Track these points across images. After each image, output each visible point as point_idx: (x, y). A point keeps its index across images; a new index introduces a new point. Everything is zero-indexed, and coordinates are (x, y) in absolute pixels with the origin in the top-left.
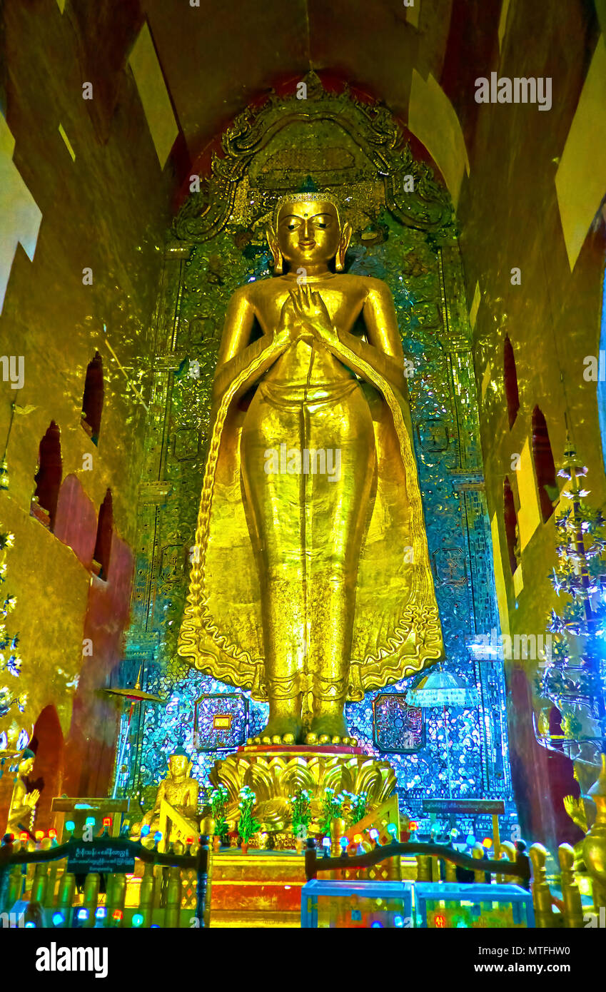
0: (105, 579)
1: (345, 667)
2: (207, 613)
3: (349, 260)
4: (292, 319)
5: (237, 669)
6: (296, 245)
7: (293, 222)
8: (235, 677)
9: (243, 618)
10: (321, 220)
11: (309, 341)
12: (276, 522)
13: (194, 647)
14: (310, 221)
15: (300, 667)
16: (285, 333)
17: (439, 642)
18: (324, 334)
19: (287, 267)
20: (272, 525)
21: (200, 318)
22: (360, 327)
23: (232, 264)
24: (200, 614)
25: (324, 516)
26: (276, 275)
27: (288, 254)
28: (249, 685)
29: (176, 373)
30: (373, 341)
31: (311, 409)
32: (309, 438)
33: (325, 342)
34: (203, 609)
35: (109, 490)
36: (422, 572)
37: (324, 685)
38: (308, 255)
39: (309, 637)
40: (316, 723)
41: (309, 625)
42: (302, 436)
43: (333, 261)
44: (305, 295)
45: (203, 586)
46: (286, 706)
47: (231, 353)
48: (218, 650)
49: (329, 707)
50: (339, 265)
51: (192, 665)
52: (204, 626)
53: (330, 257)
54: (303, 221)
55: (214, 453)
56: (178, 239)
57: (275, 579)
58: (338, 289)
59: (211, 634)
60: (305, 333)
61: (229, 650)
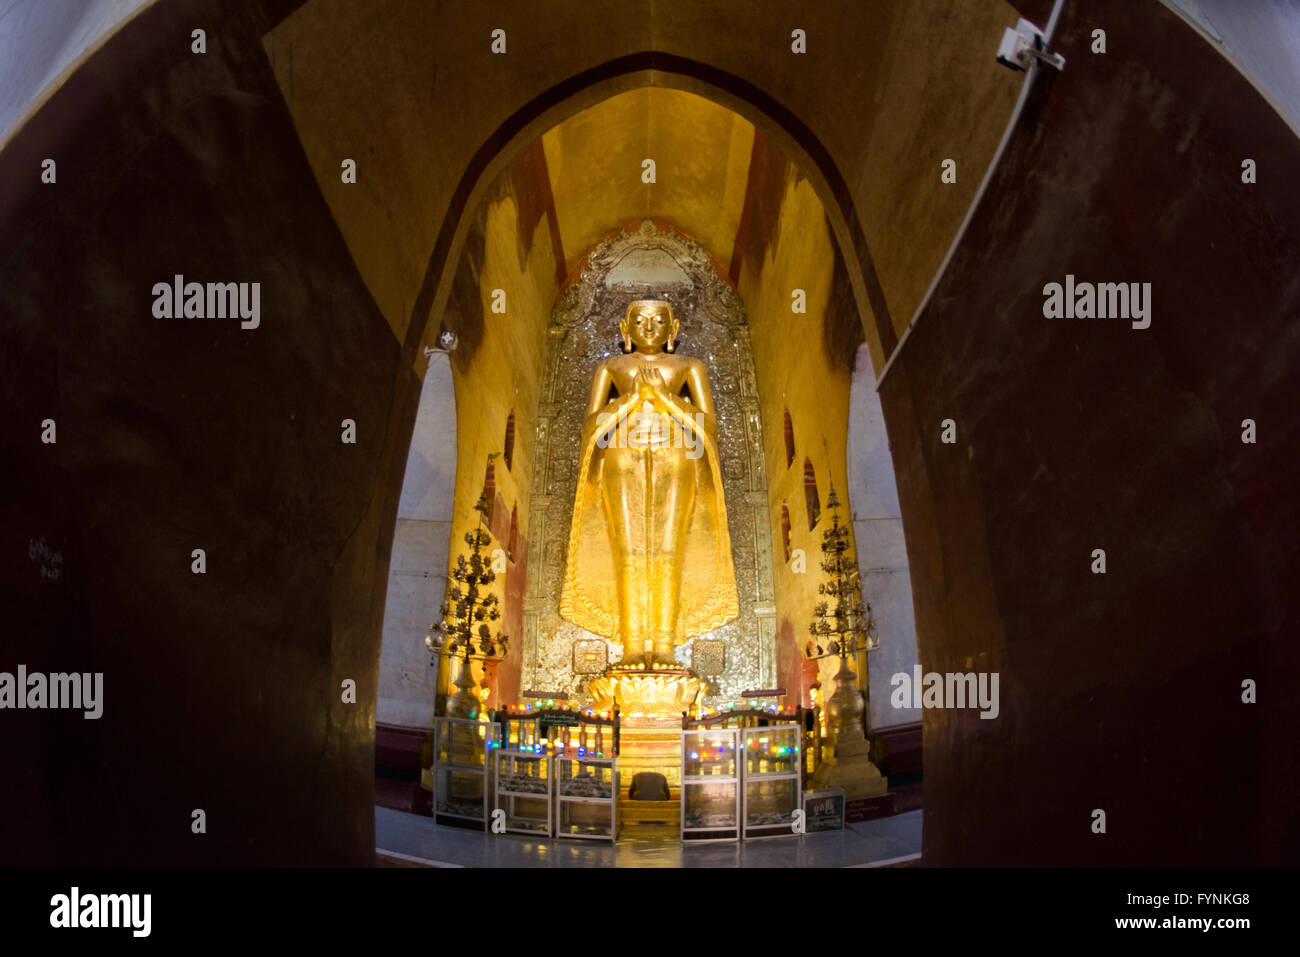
0: (513, 562)
1: (674, 623)
2: (579, 587)
3: (676, 344)
4: (641, 386)
5: (601, 624)
6: (642, 334)
7: (639, 319)
8: (599, 629)
9: (604, 591)
10: (659, 318)
11: (652, 402)
12: (628, 527)
13: (571, 609)
14: (652, 319)
15: (645, 624)
16: (636, 397)
17: (736, 607)
18: (663, 398)
19: (634, 348)
20: (624, 529)
21: (571, 380)
22: (685, 391)
23: (594, 343)
24: (575, 587)
25: (660, 523)
26: (626, 352)
27: (636, 339)
28: (609, 634)
29: (555, 418)
30: (693, 401)
31: (653, 449)
32: (652, 470)
33: (664, 403)
34: (578, 584)
35: (516, 502)
36: (727, 562)
37: (661, 635)
38: (650, 342)
39: (651, 604)
40: (655, 658)
41: (651, 597)
42: (647, 468)
43: (665, 346)
44: (650, 371)
45: (576, 569)
46: (635, 648)
47: (595, 408)
48: (588, 612)
49: (663, 649)
50: (670, 348)
51: (570, 621)
52: (578, 595)
53: (664, 343)
54: (647, 319)
55: (583, 477)
56: (557, 324)
57: (628, 566)
58: (671, 366)
59: (583, 601)
60: (649, 396)
61: (595, 611)
